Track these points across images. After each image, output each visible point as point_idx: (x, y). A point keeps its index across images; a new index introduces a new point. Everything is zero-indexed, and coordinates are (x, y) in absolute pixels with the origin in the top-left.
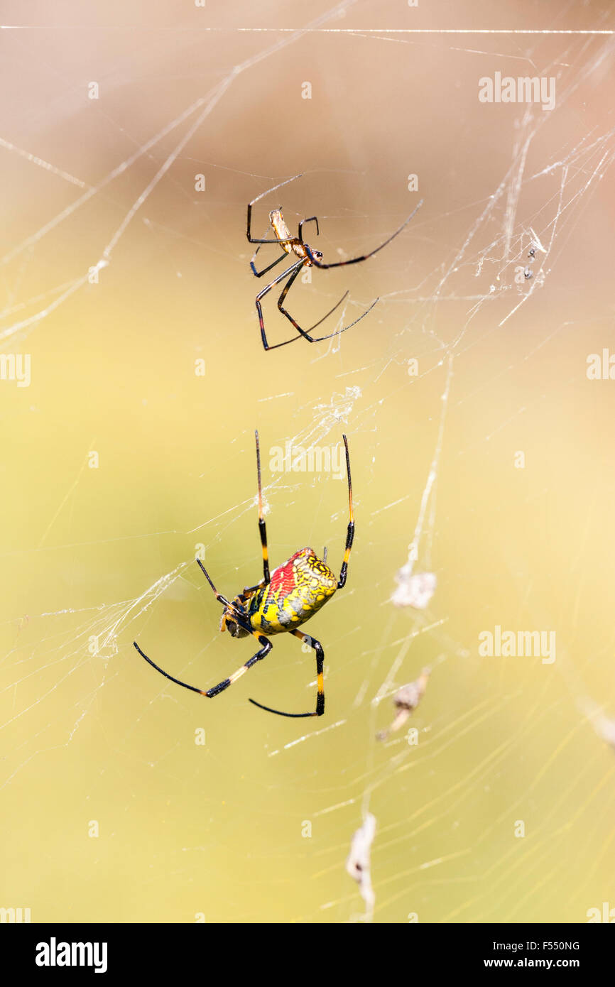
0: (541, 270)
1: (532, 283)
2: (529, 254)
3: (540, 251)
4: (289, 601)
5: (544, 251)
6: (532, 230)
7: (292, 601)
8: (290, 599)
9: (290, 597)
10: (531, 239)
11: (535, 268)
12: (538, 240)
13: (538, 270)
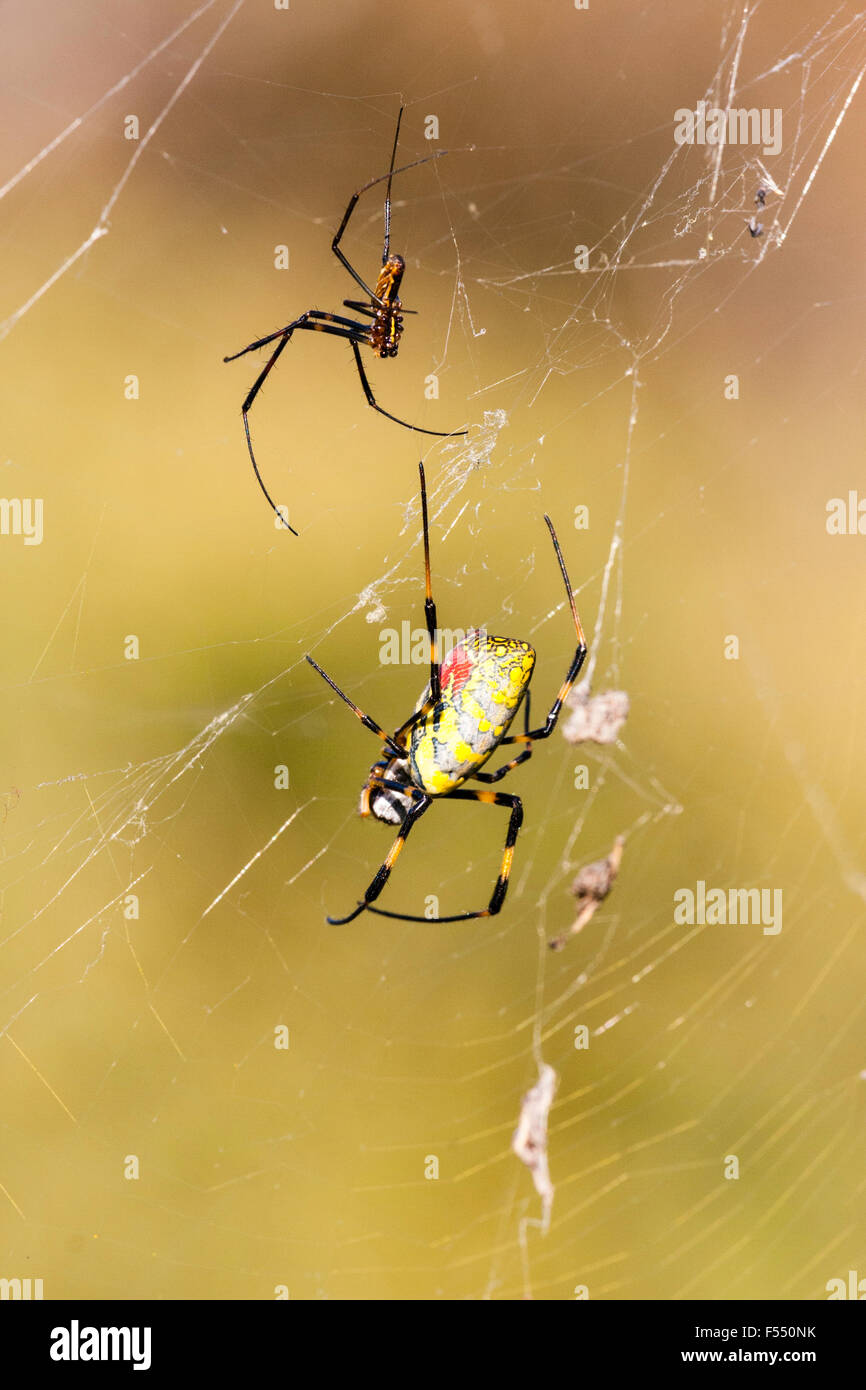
0: (776, 222)
1: (763, 242)
2: (756, 198)
3: (773, 192)
4: (469, 691)
5: (779, 192)
6: (758, 161)
7: (474, 690)
8: (471, 689)
9: (470, 685)
10: (758, 174)
11: (766, 219)
12: (769, 176)
13: (771, 223)
